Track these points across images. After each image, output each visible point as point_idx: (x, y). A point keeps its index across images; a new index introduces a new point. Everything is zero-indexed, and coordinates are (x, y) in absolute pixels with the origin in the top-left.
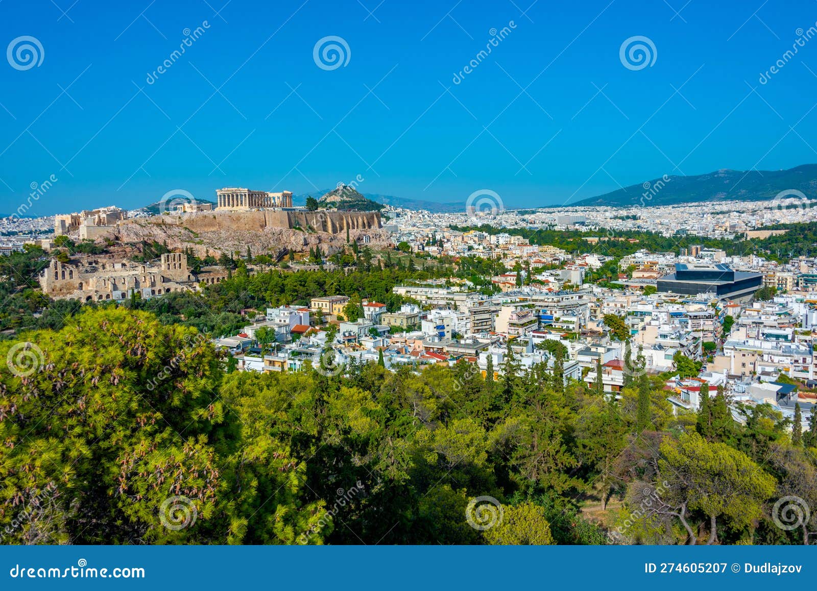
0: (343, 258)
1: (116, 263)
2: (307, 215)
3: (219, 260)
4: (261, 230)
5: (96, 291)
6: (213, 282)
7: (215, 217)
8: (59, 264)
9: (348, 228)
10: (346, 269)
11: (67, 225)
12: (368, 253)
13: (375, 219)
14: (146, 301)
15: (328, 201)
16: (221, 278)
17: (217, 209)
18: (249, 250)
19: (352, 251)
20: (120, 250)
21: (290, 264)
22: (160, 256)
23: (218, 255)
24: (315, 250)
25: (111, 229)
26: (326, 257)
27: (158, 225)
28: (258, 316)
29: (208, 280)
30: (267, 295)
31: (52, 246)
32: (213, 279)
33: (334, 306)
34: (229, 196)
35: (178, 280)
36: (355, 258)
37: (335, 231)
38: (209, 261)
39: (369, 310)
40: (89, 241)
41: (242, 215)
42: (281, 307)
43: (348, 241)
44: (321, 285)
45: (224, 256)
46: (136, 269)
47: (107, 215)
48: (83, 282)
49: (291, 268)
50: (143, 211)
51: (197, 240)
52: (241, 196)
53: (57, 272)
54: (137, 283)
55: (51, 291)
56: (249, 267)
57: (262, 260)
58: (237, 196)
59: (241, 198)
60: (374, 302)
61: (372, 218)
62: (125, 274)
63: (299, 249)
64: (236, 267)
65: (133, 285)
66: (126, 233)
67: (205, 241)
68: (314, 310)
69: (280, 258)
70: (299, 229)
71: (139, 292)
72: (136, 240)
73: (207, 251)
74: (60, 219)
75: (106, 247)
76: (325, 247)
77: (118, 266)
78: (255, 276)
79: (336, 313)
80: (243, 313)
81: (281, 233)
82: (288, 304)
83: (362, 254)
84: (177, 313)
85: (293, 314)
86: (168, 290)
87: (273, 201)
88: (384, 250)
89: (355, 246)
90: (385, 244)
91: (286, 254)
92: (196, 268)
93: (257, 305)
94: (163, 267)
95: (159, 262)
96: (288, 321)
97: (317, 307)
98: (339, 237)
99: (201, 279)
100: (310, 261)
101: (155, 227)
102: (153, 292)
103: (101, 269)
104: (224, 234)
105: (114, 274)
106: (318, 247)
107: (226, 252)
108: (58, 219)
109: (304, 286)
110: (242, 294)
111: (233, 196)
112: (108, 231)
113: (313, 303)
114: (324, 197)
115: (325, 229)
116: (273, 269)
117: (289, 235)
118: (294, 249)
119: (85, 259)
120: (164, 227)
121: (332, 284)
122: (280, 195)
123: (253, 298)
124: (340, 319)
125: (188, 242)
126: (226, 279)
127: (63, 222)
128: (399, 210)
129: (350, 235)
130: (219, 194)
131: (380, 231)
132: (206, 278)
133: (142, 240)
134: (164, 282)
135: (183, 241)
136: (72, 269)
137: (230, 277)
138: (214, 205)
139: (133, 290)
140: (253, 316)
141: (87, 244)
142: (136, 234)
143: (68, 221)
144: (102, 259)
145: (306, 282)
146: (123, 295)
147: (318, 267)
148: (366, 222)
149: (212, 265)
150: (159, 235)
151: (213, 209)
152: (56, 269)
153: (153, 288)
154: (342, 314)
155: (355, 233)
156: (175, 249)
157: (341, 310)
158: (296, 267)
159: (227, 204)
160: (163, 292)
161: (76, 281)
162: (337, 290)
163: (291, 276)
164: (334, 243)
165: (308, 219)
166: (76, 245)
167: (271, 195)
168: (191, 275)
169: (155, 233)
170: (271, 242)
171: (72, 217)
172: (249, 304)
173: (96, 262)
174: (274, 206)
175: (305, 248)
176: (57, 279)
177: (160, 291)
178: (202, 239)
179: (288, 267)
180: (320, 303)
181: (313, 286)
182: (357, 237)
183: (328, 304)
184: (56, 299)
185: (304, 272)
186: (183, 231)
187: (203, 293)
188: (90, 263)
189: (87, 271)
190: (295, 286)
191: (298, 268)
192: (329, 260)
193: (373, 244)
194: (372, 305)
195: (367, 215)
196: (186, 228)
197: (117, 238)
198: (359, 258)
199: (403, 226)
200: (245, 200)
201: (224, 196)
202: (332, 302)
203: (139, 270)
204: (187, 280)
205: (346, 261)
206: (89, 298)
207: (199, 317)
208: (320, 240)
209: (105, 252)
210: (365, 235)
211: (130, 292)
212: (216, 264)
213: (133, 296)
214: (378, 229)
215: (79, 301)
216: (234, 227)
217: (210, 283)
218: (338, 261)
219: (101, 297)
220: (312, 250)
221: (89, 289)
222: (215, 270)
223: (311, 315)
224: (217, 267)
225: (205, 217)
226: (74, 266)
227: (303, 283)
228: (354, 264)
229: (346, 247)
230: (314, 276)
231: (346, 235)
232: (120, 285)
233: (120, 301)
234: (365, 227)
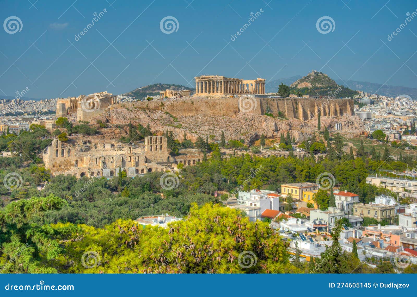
0: (313, 145)
1: (107, 143)
2: (279, 101)
3: (196, 143)
4: (234, 116)
5: (89, 169)
6: (189, 164)
7: (193, 103)
8: (60, 142)
9: (320, 115)
10: (316, 156)
11: (67, 108)
12: (339, 141)
13: (348, 106)
14: (131, 178)
15: (299, 87)
16: (196, 161)
17: (195, 96)
18: (223, 135)
19: (323, 138)
20: (110, 131)
21: (261, 149)
22: (144, 138)
23: (194, 138)
24: (285, 136)
25: (103, 113)
26: (296, 144)
27: (143, 109)
28: (230, 198)
29: (185, 161)
30: (238, 179)
31: (54, 126)
32: (189, 161)
33: (304, 193)
34: (206, 83)
35: (160, 161)
36: (326, 145)
37: (306, 117)
38: (186, 144)
39: (340, 199)
40: (85, 122)
41: (218, 101)
42: (252, 191)
43: (319, 128)
44: (291, 171)
45: (200, 139)
46: (123, 149)
47: (100, 100)
48: (79, 160)
49: (261, 153)
50: (128, 95)
51: (177, 124)
52: (217, 83)
53: (57, 150)
54: (123, 162)
55: (52, 166)
56: (223, 151)
57: (235, 145)
58: (214, 83)
59: (217, 85)
60: (346, 191)
61: (345, 105)
62: (114, 153)
63: (270, 135)
64: (210, 150)
65: (120, 164)
66: (115, 117)
67: (183, 125)
68: (284, 196)
69: (252, 142)
70: (271, 115)
71: (125, 171)
72: (124, 123)
73: (185, 135)
74: (61, 102)
75: (98, 129)
76: (295, 134)
77: (108, 146)
78: (228, 160)
79: (306, 200)
80: (216, 195)
81: (253, 119)
82: (258, 188)
83: (333, 141)
84: (158, 191)
85: (264, 198)
86: (150, 170)
87: (246, 88)
88: (356, 139)
89: (326, 133)
90: (358, 131)
91: (257, 140)
92: (174, 150)
93: (229, 188)
94: (147, 148)
95: (142, 144)
96: (258, 205)
97: (287, 192)
98: (310, 124)
99: (178, 161)
100: (280, 147)
101: (140, 111)
102: (137, 171)
103: (93, 149)
104: (200, 119)
105: (104, 154)
106: (288, 132)
107: (202, 136)
108: (59, 102)
109: (274, 171)
110: (216, 176)
111: (210, 83)
112: (100, 114)
113: (283, 189)
114: (294, 84)
115: (296, 115)
116: (245, 153)
117: (260, 122)
118: (265, 135)
119: (80, 139)
120: (148, 111)
121: (302, 171)
122: (253, 82)
123: (225, 181)
124: (310, 206)
125: (169, 125)
126: (201, 161)
127: (63, 105)
128: (374, 97)
129: (321, 122)
130: (197, 81)
131: (352, 118)
132: (183, 160)
133: (129, 123)
134: (146, 162)
135: (164, 125)
136: (70, 148)
137: (205, 159)
138: (192, 91)
139: (120, 169)
140: (225, 198)
141: (82, 125)
142: (124, 117)
143: (68, 105)
144: (94, 139)
145: (276, 168)
146: (112, 173)
147: (287, 153)
148: (338, 109)
149: (189, 147)
150: (144, 119)
151: (192, 94)
152: (57, 147)
153: (137, 168)
154: (312, 202)
155: (325, 120)
156: (156, 132)
157: (311, 197)
158: (266, 152)
159: (204, 90)
160: (145, 172)
161: (73, 159)
162: (306, 177)
163: (262, 161)
164: (304, 129)
165: (280, 105)
166: (74, 126)
167: (245, 82)
168: (170, 156)
169: (140, 116)
170: (244, 127)
171: (71, 101)
172: (221, 187)
173: (90, 142)
174: (247, 92)
175: (275, 134)
176: (57, 156)
177: (143, 170)
178: (181, 123)
179: (259, 152)
180: (290, 189)
181: (282, 172)
182: (328, 125)
183: (298, 190)
184: (55, 174)
185: (274, 158)
186: (164, 116)
187: (180, 174)
188: (85, 143)
189: (82, 150)
190: (266, 171)
191: (269, 153)
192: (299, 147)
193: (347, 132)
194: (344, 195)
195: (339, 103)
196: (167, 113)
197: (108, 121)
198: (329, 145)
199: (378, 114)
200: (221, 87)
201: (202, 83)
202: (302, 188)
203: (126, 151)
204: (166, 161)
205: (317, 148)
206: (83, 174)
207: (177, 197)
208: (290, 126)
209: (97, 133)
210: (337, 123)
211: (118, 170)
212: (192, 147)
213: (121, 174)
214: (351, 117)
215: (74, 176)
216: (210, 112)
217: (187, 165)
218: (308, 148)
219: (93, 173)
220: (282, 136)
221: (84, 166)
222: (192, 153)
223: (282, 200)
224: (194, 150)
225: (184, 102)
226: (72, 145)
227: (273, 169)
228: (324, 152)
229: (317, 134)
230: (284, 162)
231: (317, 122)
232: (109, 164)
233: (109, 179)
234: (336, 115)
